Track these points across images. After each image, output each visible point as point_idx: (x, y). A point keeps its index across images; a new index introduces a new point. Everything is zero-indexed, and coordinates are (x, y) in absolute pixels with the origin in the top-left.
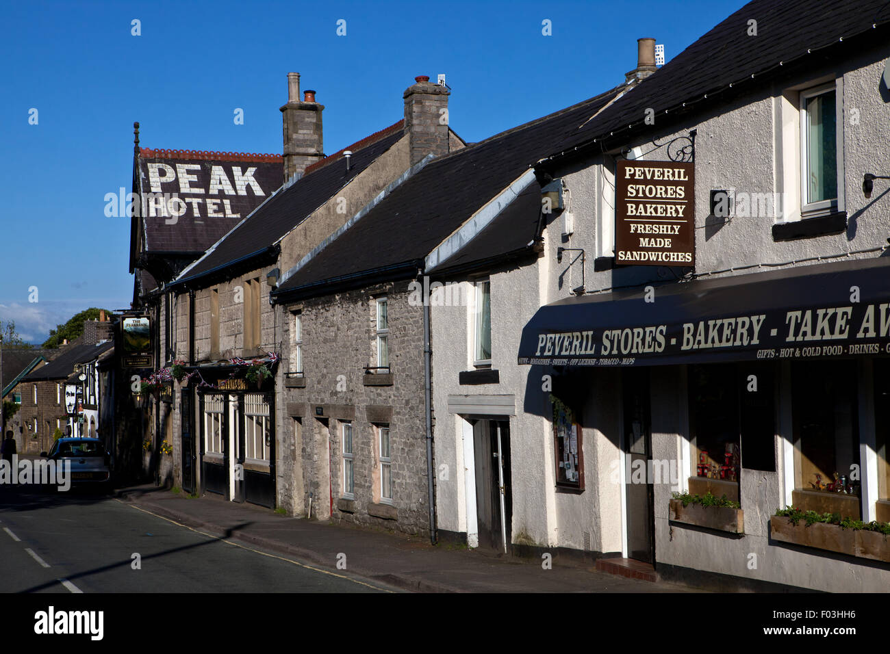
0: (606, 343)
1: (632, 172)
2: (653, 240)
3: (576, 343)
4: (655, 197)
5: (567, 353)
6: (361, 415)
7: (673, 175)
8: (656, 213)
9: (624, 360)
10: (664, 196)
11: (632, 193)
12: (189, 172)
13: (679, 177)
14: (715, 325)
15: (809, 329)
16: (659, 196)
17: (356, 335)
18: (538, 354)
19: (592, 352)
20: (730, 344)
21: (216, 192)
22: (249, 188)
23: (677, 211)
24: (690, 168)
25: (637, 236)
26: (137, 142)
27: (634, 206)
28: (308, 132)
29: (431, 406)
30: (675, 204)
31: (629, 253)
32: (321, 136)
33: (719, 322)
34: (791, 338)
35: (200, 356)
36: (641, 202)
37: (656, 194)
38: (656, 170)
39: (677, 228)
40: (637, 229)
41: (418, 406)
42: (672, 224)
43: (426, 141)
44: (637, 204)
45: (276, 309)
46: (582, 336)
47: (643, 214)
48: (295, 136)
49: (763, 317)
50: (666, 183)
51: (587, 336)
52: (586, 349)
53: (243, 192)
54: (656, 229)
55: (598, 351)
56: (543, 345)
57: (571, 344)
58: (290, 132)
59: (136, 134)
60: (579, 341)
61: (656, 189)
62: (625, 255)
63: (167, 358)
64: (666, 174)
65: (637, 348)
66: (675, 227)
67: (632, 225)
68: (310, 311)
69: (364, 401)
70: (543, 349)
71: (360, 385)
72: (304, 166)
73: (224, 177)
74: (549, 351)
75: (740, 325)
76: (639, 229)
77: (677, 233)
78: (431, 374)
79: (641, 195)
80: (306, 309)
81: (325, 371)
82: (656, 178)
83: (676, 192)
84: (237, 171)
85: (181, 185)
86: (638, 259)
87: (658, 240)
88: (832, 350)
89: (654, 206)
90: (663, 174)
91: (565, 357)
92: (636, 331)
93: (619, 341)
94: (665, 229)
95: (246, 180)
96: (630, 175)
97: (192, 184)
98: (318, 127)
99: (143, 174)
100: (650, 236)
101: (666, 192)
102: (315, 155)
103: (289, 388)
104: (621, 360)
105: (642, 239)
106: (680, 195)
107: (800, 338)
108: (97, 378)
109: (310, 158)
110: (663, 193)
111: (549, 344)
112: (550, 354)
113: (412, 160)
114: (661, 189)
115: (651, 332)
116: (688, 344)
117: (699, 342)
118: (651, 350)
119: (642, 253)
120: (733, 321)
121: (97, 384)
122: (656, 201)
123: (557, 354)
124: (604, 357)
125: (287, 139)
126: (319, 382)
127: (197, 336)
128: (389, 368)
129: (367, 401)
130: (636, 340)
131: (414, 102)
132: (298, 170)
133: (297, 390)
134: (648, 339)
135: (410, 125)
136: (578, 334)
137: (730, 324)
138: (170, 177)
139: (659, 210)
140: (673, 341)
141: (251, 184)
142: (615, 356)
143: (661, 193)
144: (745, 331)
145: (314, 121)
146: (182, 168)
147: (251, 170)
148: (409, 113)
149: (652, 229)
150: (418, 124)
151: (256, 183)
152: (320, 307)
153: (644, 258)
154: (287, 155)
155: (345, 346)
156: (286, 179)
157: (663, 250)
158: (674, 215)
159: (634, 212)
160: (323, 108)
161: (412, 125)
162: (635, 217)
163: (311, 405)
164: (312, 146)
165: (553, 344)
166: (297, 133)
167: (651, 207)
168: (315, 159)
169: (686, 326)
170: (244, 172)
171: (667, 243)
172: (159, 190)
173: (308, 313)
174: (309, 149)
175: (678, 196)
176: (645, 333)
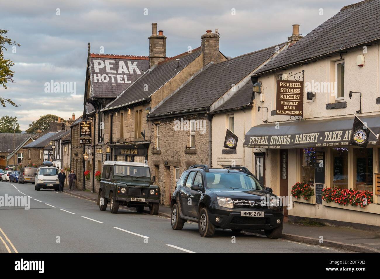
0: (272, 140)
1: (282, 84)
2: (289, 107)
3: (262, 140)
4: (290, 93)
5: (259, 144)
6: (183, 165)
7: (296, 85)
8: (290, 98)
9: (277, 146)
10: (293, 92)
11: (282, 91)
12: (110, 63)
13: (298, 86)
14: (305, 136)
15: (331, 138)
16: (291, 92)
17: (182, 134)
18: (250, 144)
19: (267, 144)
20: (309, 142)
21: (121, 72)
22: (134, 70)
23: (297, 97)
24: (302, 83)
25: (283, 105)
26: (89, 51)
27: (283, 95)
28: (160, 48)
29: (211, 162)
30: (296, 95)
31: (280, 111)
32: (165, 50)
33: (306, 135)
34: (326, 140)
35: (115, 140)
36: (285, 94)
37: (290, 91)
38: (290, 83)
39: (297, 103)
40: (283, 103)
41: (206, 162)
42: (295, 102)
43: (210, 56)
44: (284, 95)
45: (149, 122)
46: (264, 138)
47: (286, 98)
48: (154, 49)
49: (319, 133)
50: (294, 88)
51: (266, 138)
52: (265, 143)
53: (132, 72)
54: (290, 103)
55: (269, 143)
56: (252, 141)
57: (261, 140)
58: (152, 48)
59: (89, 47)
60: (263, 139)
61: (290, 90)
62: (279, 112)
63: (99, 140)
64: (294, 85)
65: (281, 142)
66: (296, 102)
67: (282, 102)
68: (163, 124)
69: (184, 160)
70: (252, 142)
71: (183, 153)
72: (158, 62)
73: (124, 66)
74: (254, 143)
75: (312, 135)
76: (284, 103)
77: (297, 105)
78: (211, 150)
79: (285, 92)
80: (161, 123)
81: (169, 148)
82: (290, 86)
83: (297, 91)
84: (129, 63)
85: (107, 69)
86: (284, 113)
87: (290, 107)
88: (336, 144)
89: (289, 95)
90: (293, 85)
91: (258, 145)
92: (281, 137)
93: (276, 140)
94: (293, 103)
95: (133, 67)
96: (282, 85)
97: (111, 69)
98: (164, 46)
99: (91, 64)
100: (288, 106)
101: (294, 91)
102: (163, 58)
103: (154, 154)
104: (276, 146)
105: (285, 107)
106: (298, 92)
107: (328, 140)
108: (60, 147)
109: (160, 59)
110: (293, 91)
111: (254, 140)
112: (254, 144)
113: (204, 64)
114: (292, 90)
115: (286, 137)
116: (296, 142)
117: (300, 141)
118: (286, 143)
119: (285, 111)
120: (310, 134)
121: (60, 150)
122: (290, 94)
123: (256, 144)
124: (271, 145)
125: (151, 51)
126: (166, 152)
127: (114, 132)
128: (195, 147)
129: (185, 160)
130: (281, 140)
131: (205, 41)
132: (155, 64)
133: (157, 155)
134: (285, 140)
135: (204, 50)
136: (263, 137)
137: (309, 135)
138: (102, 66)
139: (291, 97)
140: (292, 141)
141: (135, 69)
142: (274, 145)
143: (292, 91)
144: (313, 138)
145: (163, 43)
146: (107, 62)
147: (135, 63)
148: (203, 45)
149: (288, 103)
150: (207, 50)
151: (137, 68)
152: (167, 123)
153: (286, 113)
154: (151, 58)
155: (177, 138)
156: (150, 67)
157: (292, 110)
158: (296, 99)
159: (283, 97)
160: (166, 38)
161: (205, 50)
162: (283, 99)
163: (163, 161)
164: (161, 54)
165: (255, 140)
166: (155, 48)
167: (288, 96)
168: (163, 59)
169: (296, 136)
170: (132, 64)
171: (294, 108)
172: (98, 71)
173: (162, 125)
174: (160, 55)
175: (297, 92)
176: (284, 137)
